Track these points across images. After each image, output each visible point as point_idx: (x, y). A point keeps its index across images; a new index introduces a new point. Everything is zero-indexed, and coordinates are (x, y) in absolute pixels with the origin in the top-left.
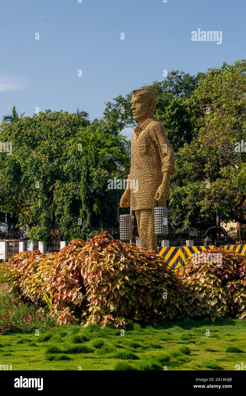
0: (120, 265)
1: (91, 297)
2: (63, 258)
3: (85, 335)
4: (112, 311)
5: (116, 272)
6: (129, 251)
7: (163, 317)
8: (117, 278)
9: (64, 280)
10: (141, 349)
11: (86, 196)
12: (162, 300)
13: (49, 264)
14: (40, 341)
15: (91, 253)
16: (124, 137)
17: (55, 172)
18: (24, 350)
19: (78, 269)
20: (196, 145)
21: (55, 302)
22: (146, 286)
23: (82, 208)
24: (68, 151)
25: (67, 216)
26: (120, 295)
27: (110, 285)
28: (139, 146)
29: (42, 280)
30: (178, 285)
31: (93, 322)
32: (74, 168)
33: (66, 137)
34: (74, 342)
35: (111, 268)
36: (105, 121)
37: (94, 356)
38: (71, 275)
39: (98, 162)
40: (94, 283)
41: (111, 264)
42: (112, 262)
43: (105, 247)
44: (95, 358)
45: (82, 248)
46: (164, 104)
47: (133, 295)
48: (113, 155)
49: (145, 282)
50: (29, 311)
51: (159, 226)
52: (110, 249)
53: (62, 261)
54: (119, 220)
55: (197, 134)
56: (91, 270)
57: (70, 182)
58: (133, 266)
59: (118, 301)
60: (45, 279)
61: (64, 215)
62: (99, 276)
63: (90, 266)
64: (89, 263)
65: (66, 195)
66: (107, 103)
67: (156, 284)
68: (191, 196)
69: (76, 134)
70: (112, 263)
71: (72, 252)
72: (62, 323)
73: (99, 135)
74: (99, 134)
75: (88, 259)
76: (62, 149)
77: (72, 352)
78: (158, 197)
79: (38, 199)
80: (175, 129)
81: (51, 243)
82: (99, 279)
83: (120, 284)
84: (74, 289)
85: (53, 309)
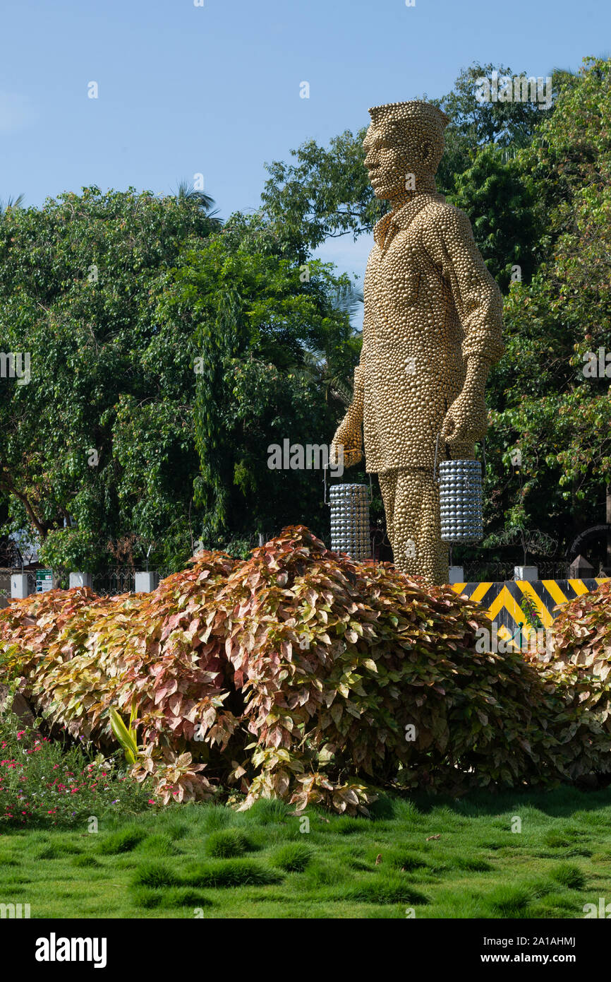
0: (349, 628)
1: (259, 723)
2: (167, 609)
3: (246, 834)
4: (324, 764)
5: (336, 648)
6: (375, 586)
7: (481, 780)
8: (340, 666)
9: (174, 672)
10: (427, 874)
11: (210, 439)
12: (481, 731)
13: (122, 626)
14: (106, 851)
15: (257, 590)
16: (325, 265)
17: (116, 371)
18: (61, 878)
19: (217, 641)
20: (548, 286)
21: (148, 739)
22: (431, 689)
23: (200, 475)
24: (154, 308)
25: (154, 499)
26: (350, 715)
27: (320, 685)
28: (389, 280)
29: (103, 673)
30: (527, 687)
31: (266, 794)
32: (172, 357)
33: (149, 266)
34: (214, 855)
35: (322, 634)
36: (266, 219)
37: (285, 895)
38: (195, 658)
39: (248, 340)
40: (267, 680)
41: (321, 625)
42: (325, 617)
43: (302, 573)
44: (289, 900)
45: (227, 576)
46: (452, 165)
47: (391, 716)
48: (292, 321)
49: (427, 678)
50: (65, 764)
51: (455, 516)
52: (318, 577)
53: (164, 615)
54: (329, 499)
55: (549, 254)
56: (258, 642)
57: (161, 399)
58: (389, 630)
59: (344, 733)
60: (112, 671)
61: (145, 497)
62: (284, 660)
63: (254, 630)
64: (251, 621)
65: (150, 438)
66: (270, 164)
67: (462, 681)
68: (531, 438)
69: (179, 259)
70: (326, 622)
71: (195, 591)
72: (171, 800)
73: (249, 261)
74: (249, 257)
75: (247, 610)
76: (134, 304)
77: (213, 882)
78: (449, 433)
79: (67, 451)
80: (485, 239)
81: (107, 577)
82: (283, 668)
83: (352, 682)
84: (207, 698)
85: (141, 759)
